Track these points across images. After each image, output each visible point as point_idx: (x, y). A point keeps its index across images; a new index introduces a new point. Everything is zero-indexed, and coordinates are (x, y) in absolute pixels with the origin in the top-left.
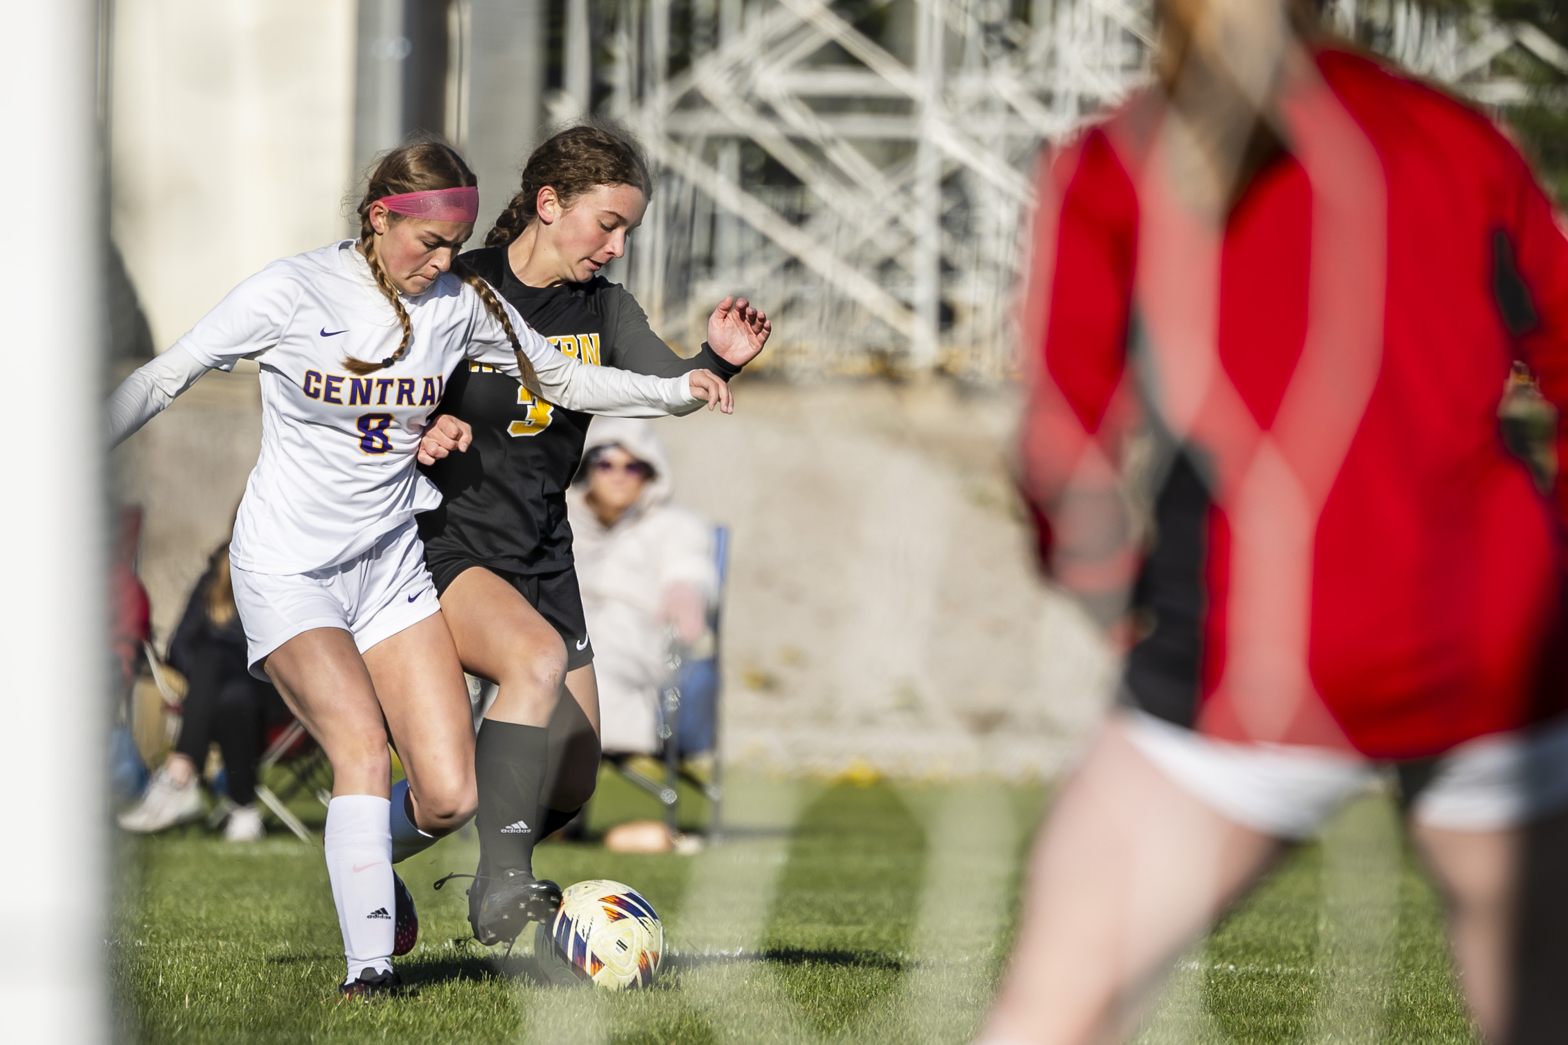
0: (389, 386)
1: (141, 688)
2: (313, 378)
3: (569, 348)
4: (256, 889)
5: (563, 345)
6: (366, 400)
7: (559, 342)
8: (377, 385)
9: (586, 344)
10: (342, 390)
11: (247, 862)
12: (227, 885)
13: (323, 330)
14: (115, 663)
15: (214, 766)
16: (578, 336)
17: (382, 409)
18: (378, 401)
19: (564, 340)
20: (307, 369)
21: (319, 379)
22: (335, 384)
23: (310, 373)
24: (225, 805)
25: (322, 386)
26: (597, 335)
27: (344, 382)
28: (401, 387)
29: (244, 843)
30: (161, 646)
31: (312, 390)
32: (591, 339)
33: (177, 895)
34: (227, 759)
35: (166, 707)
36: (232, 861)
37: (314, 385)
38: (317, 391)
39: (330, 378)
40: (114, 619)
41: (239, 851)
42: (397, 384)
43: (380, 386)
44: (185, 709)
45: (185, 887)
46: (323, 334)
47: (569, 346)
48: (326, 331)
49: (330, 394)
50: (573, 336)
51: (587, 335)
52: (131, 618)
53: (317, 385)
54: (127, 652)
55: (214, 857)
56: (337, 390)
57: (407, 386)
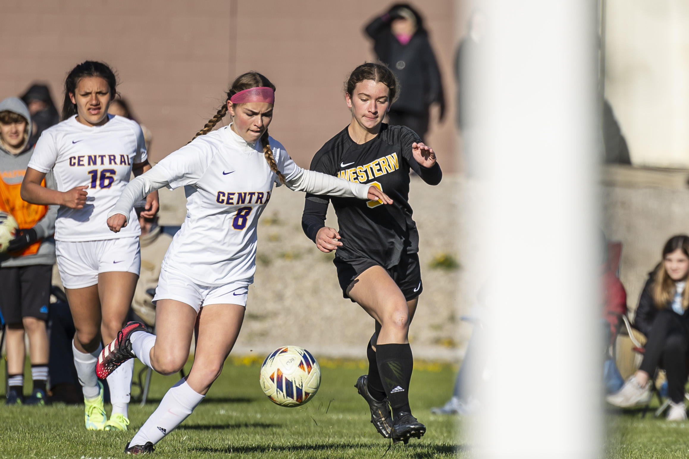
0: (253, 195)
1: (620, 339)
2: (221, 195)
3: (384, 163)
4: (683, 446)
5: (381, 163)
6: (243, 202)
7: (379, 162)
8: (248, 195)
9: (391, 159)
10: (234, 199)
11: (678, 432)
12: (667, 445)
13: (224, 172)
14: (608, 325)
15: (662, 380)
16: (386, 157)
17: (249, 205)
18: (248, 202)
19: (380, 160)
20: (218, 191)
21: (224, 195)
22: (231, 196)
23: (219, 193)
24: (667, 402)
25: (225, 198)
26: (395, 153)
27: (235, 195)
28: (258, 196)
29: (677, 422)
30: (631, 316)
31: (220, 200)
32: (392, 157)
33: (640, 450)
34: (669, 377)
35: (635, 349)
36: (669, 432)
37: (222, 198)
38: (223, 201)
39: (229, 194)
40: (607, 302)
41: (674, 425)
42: (256, 194)
43: (250, 195)
44: (645, 350)
45: (645, 446)
46: (224, 174)
47: (384, 162)
48: (225, 172)
49: (229, 201)
50: (384, 157)
51: (390, 155)
52: (617, 301)
53: (223, 198)
54: (614, 320)
55: (660, 429)
56: (232, 199)
57: (261, 196)
